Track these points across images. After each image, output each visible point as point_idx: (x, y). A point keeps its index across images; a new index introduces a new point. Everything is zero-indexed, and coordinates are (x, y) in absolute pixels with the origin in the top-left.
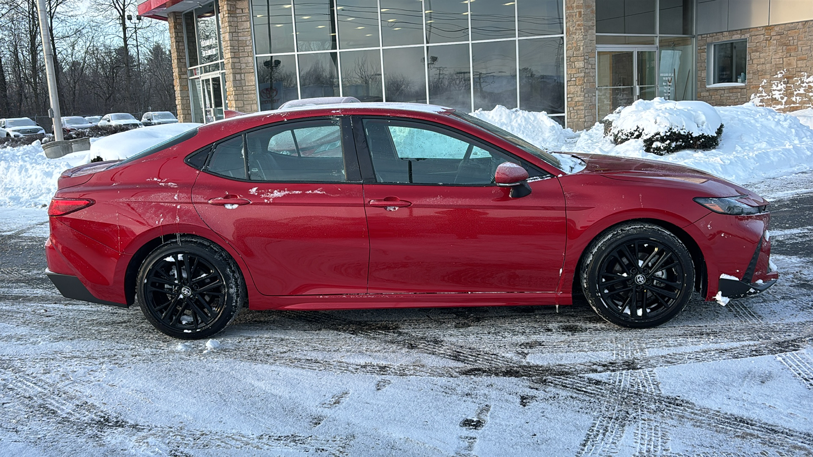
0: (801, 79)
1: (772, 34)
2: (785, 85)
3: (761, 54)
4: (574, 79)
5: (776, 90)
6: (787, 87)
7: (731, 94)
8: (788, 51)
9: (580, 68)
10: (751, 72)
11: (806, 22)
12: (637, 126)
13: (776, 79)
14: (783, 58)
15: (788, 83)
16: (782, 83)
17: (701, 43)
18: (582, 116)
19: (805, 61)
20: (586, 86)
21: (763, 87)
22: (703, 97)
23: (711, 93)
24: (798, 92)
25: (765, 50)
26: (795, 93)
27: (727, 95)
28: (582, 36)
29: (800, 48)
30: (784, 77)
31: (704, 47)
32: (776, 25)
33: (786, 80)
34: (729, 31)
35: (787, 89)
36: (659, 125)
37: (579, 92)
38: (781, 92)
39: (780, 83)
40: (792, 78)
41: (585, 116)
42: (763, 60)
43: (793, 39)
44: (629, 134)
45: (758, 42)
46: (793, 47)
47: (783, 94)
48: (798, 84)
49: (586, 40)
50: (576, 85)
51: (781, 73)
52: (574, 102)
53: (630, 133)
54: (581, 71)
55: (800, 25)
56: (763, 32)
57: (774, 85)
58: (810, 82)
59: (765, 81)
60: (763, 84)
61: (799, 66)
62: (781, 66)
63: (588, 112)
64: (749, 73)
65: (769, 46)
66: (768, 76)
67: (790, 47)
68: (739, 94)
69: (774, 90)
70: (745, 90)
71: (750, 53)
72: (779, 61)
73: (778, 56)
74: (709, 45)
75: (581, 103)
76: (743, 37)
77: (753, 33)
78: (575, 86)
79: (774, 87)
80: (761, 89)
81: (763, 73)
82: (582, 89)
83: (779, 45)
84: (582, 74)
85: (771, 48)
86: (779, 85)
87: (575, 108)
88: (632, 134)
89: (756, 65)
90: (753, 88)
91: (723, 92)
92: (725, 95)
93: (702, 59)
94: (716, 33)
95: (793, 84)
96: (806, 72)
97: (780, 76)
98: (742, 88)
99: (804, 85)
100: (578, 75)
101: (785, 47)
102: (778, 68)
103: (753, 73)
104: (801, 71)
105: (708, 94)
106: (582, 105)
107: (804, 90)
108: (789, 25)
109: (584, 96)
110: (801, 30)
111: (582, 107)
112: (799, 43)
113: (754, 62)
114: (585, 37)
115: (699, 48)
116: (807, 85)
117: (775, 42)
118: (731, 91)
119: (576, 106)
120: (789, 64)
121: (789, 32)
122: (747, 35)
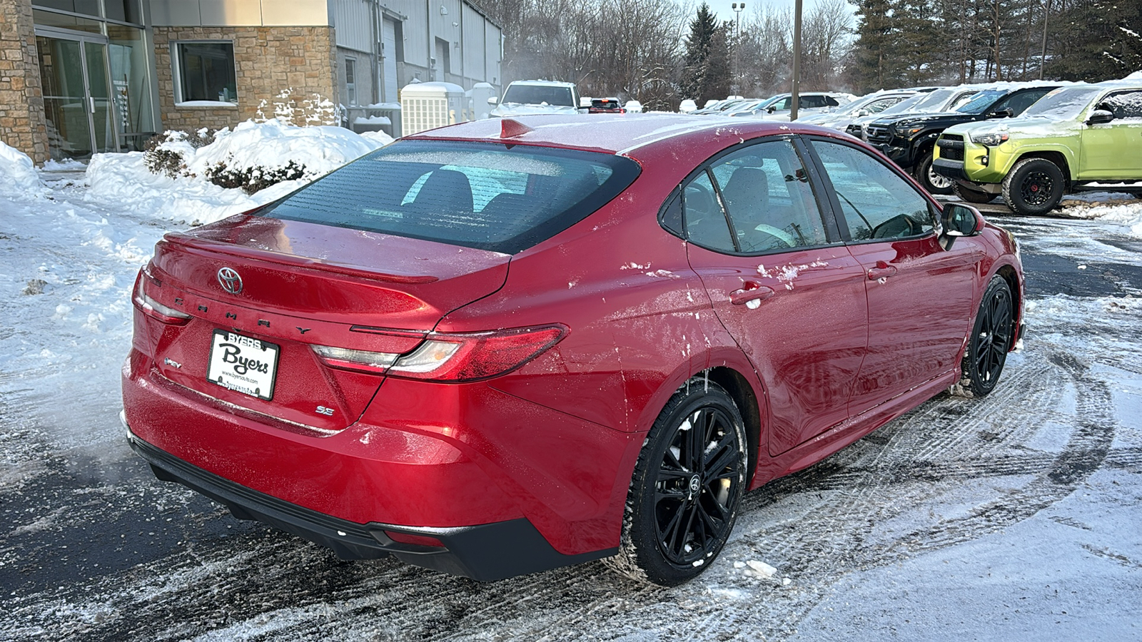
0: (313, 103)
1: (268, 38)
2: (293, 109)
3: (255, 65)
4: (8, 79)
5: (281, 115)
6: (295, 111)
7: (216, 118)
8: (293, 64)
9: (16, 61)
10: (243, 88)
11: (313, 27)
12: (290, 162)
13: (280, 100)
14: (286, 73)
15: (296, 106)
16: (289, 106)
17: (160, 39)
18: (28, 142)
19: (316, 79)
20: (30, 93)
21: (262, 109)
22: (172, 119)
23: (183, 115)
24: (311, 119)
25: (260, 59)
26: (308, 120)
27: (211, 118)
28: (13, 7)
29: (308, 62)
30: (290, 98)
31: (165, 46)
32: (272, 27)
33: (293, 102)
34: (203, 27)
35: (296, 114)
36: (329, 160)
37: (19, 102)
38: (289, 118)
39: (286, 105)
40: (301, 100)
41: (34, 144)
42: (258, 73)
43: (298, 49)
44: (276, 173)
45: (249, 47)
46: (300, 59)
47: (291, 120)
48: (310, 108)
49: (21, 15)
50: (11, 89)
51: (287, 92)
52: (11, 119)
53: (279, 172)
54: (18, 66)
55: (306, 32)
56: (255, 34)
57: (278, 108)
58: (325, 107)
59: (265, 101)
60: (262, 105)
61: (310, 84)
62: (285, 83)
63: (37, 137)
64: (240, 89)
65: (265, 55)
66: (269, 96)
67: (294, 58)
68: (229, 118)
69: (278, 115)
70: (237, 113)
71: (239, 62)
72: (282, 76)
73: (279, 70)
74: (172, 42)
75: (24, 120)
76: (226, 37)
77: (240, 34)
78: (11, 92)
79: (279, 111)
80: (259, 112)
81: (261, 91)
82: (24, 98)
83: (279, 55)
84: (22, 72)
85: (268, 57)
86: (285, 108)
87: (13, 129)
88: (284, 173)
89: (249, 79)
90: (248, 110)
91: (202, 114)
92: (207, 118)
93: (164, 63)
94: (183, 27)
95: (304, 108)
96: (319, 93)
97: (284, 96)
98: (232, 110)
99: (319, 110)
100: (13, 73)
101: (287, 58)
102: (282, 85)
103: (246, 89)
104: (312, 92)
105: (179, 115)
106: (27, 124)
107: (319, 117)
108: (290, 29)
109: (29, 110)
110: (307, 37)
111: (28, 129)
112: (307, 54)
113: (246, 73)
114: (19, 9)
115: (158, 46)
116: (322, 110)
117: (273, 49)
118: (215, 112)
119: (15, 125)
120: (296, 82)
121: (291, 38)
122: (232, 36)
